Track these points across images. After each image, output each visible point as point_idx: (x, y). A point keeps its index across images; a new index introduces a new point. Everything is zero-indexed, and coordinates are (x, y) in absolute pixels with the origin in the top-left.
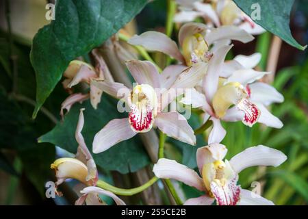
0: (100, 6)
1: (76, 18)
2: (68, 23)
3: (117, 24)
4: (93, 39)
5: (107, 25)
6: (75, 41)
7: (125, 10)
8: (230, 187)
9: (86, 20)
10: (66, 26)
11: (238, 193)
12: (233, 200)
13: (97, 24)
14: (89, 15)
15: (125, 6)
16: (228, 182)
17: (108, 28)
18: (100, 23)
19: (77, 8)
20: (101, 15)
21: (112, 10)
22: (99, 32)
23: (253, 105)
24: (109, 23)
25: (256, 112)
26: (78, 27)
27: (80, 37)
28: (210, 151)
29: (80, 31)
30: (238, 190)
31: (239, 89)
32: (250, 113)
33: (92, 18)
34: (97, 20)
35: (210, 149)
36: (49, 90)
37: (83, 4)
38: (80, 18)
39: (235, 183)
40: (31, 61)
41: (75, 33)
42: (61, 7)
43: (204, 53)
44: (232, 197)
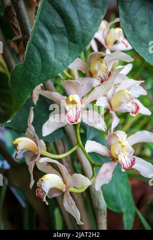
0: (54, 53)
1: (40, 60)
2: (35, 63)
3: (65, 64)
4: (51, 73)
5: (59, 65)
6: (39, 74)
7: (70, 55)
8: (129, 157)
9: (46, 62)
10: (33, 65)
11: (134, 161)
12: (131, 165)
13: (53, 64)
14: (48, 58)
15: (70, 52)
16: (128, 154)
17: (60, 66)
18: (54, 63)
19: (41, 54)
20: (55, 58)
21: (62, 55)
22: (54, 69)
23: (136, 103)
24: (60, 63)
25: (138, 108)
26: (41, 65)
27: (42, 71)
28: (117, 137)
29: (42, 68)
30: (134, 158)
31: (128, 94)
32: (134, 108)
33: (50, 61)
34: (53, 61)
35: (117, 135)
36: (23, 103)
37: (44, 51)
38: (43, 60)
39: (132, 154)
40: (9, 84)
41: (39, 69)
42: (30, 53)
43: (105, 71)
44: (130, 162)
